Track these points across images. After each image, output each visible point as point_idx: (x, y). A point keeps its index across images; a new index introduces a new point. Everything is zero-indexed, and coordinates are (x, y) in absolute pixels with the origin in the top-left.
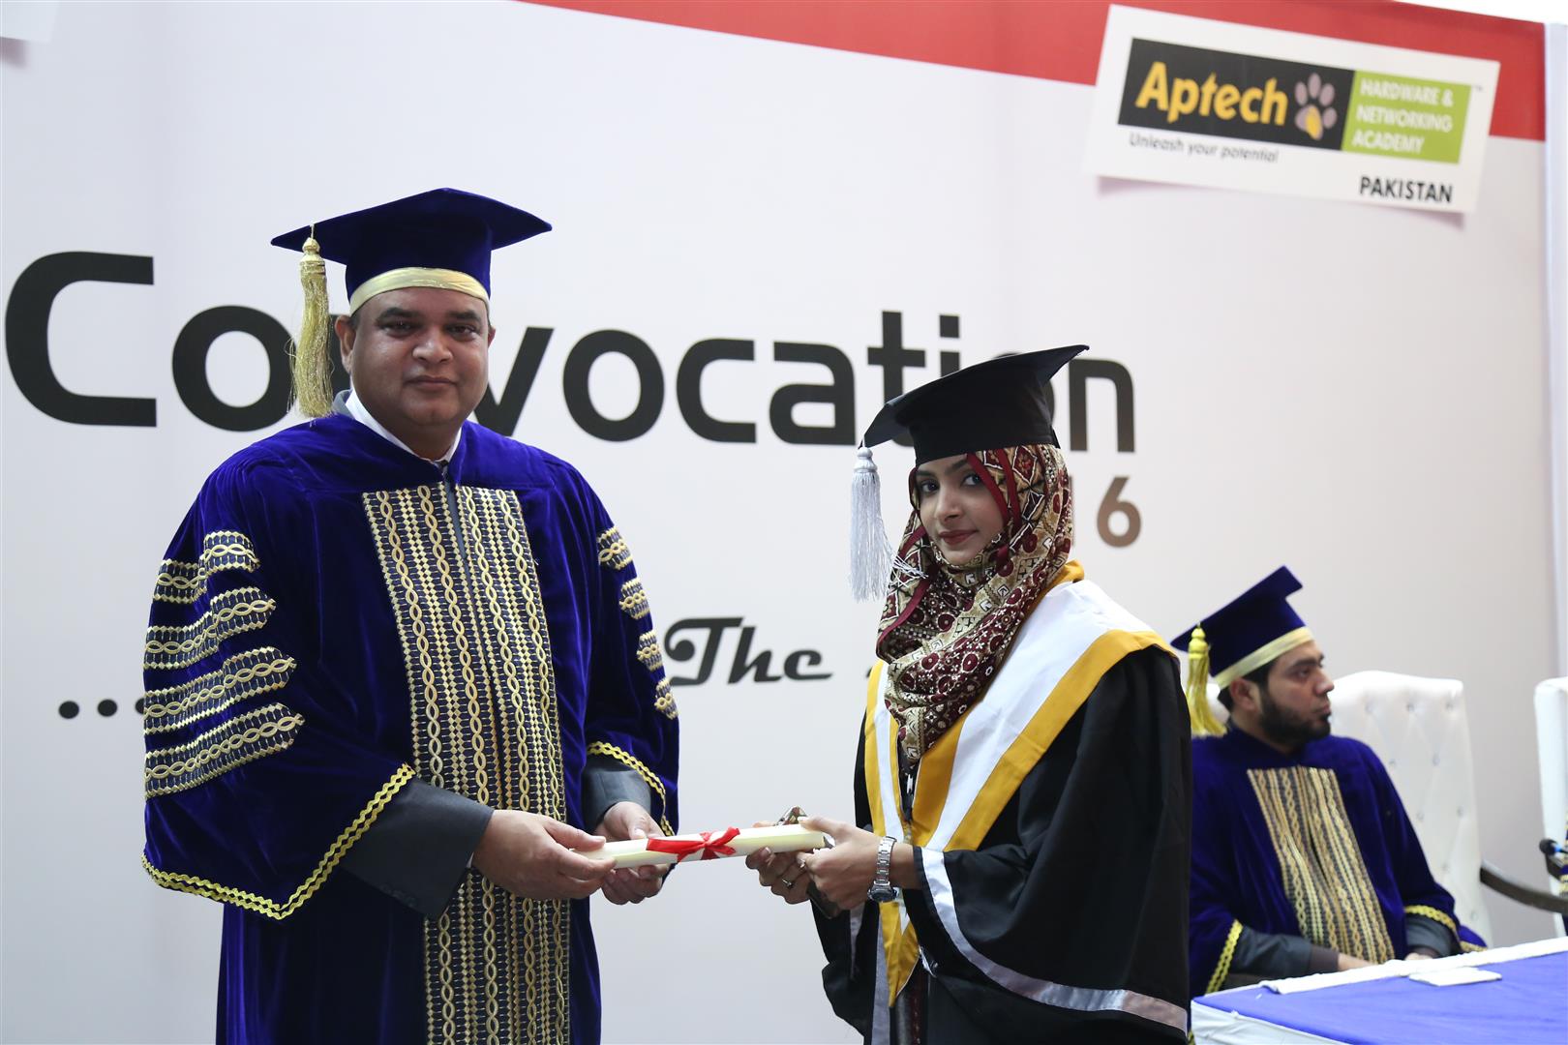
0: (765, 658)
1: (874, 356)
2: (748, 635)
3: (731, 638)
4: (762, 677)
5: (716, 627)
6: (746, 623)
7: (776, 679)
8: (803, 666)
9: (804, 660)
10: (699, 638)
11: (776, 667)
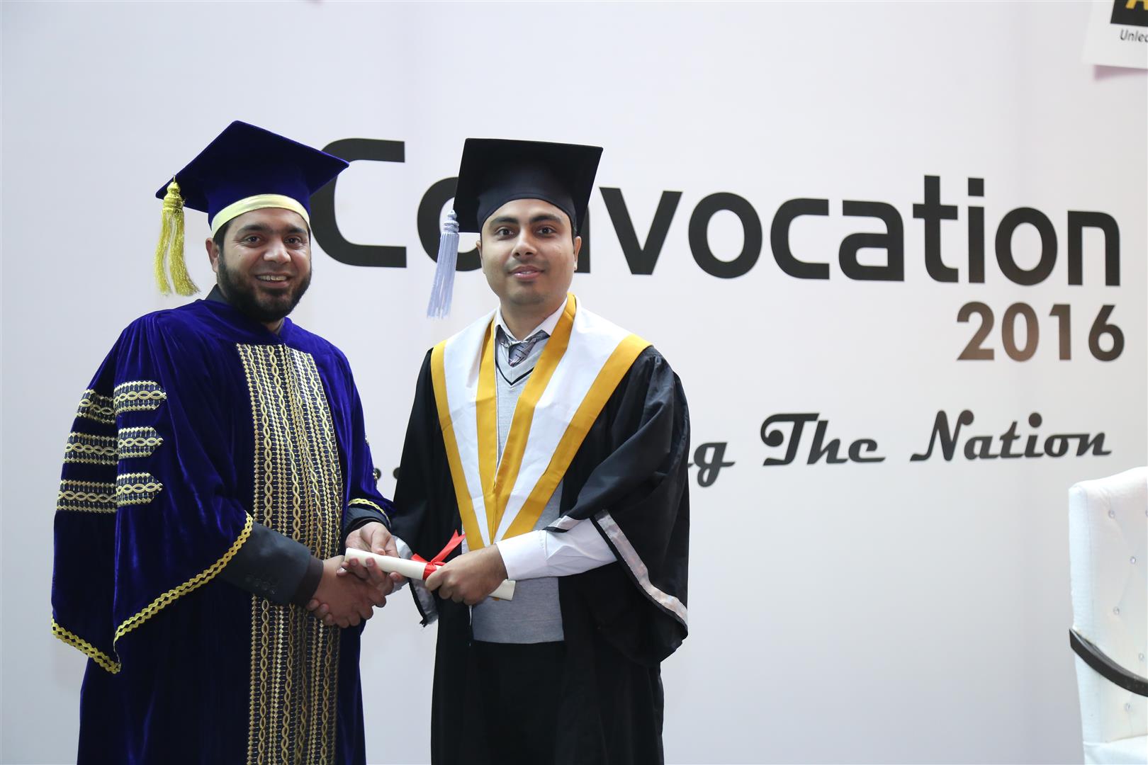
0: (835, 444)
1: (918, 211)
2: (822, 426)
3: (810, 429)
4: (832, 459)
5: (799, 420)
6: (820, 418)
7: (843, 461)
8: (863, 452)
9: (864, 447)
10: (787, 428)
11: (843, 452)
